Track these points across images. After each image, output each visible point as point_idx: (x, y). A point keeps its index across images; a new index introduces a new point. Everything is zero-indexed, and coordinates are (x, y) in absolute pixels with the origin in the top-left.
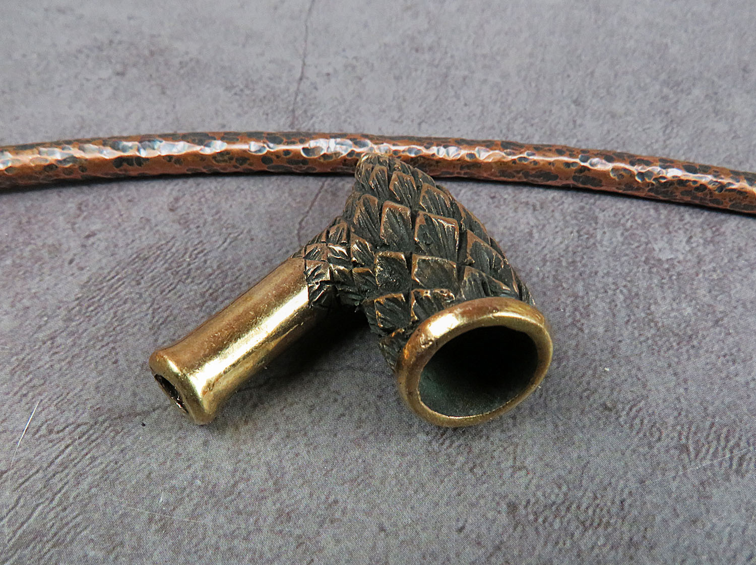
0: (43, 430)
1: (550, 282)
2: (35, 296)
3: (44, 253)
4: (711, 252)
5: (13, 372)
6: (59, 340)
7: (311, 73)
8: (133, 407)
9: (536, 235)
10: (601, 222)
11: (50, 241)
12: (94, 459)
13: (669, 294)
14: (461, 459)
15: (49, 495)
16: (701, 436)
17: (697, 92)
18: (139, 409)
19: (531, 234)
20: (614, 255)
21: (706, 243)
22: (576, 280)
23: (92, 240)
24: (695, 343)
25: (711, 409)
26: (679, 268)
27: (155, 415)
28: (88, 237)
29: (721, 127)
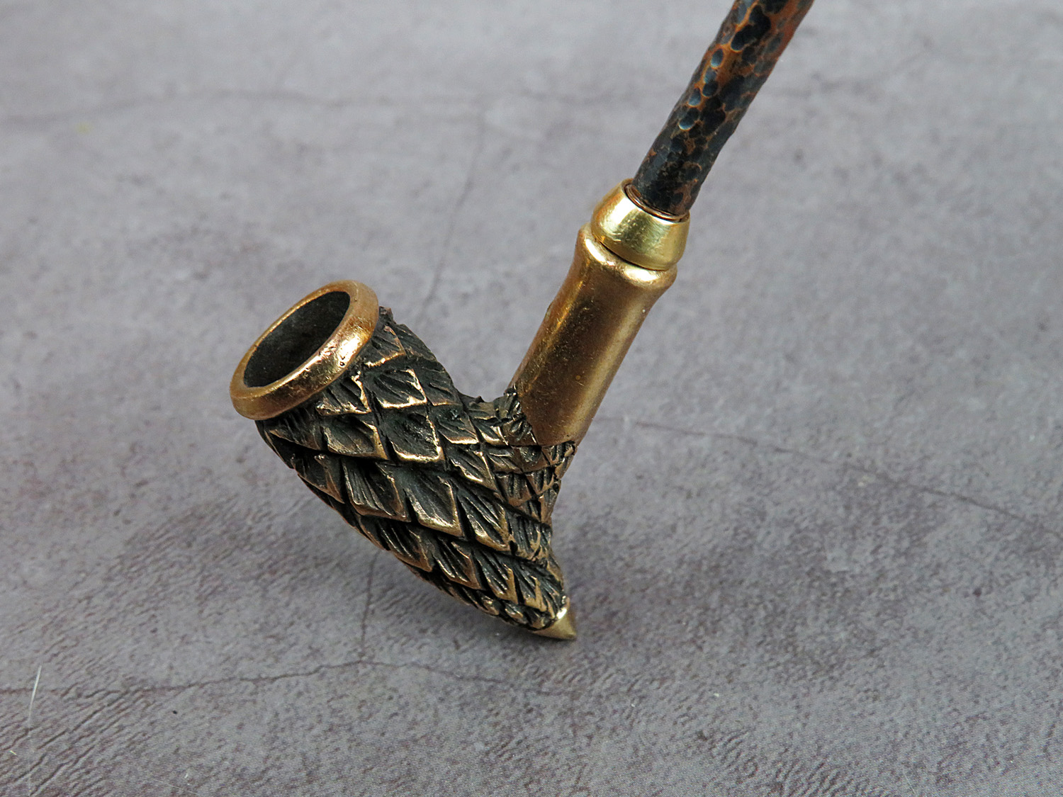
0: (72, 694)
1: (679, 589)
2: (74, 548)
3: (88, 499)
4: (900, 567)
5: (45, 630)
6: (95, 601)
7: (444, 294)
8: (167, 681)
9: (680, 530)
10: (768, 519)
11: (95, 487)
12: (121, 728)
13: (825, 614)
14: (518, 773)
15: (73, 757)
16: (803, 777)
17: (962, 354)
18: (173, 683)
19: (674, 528)
20: (772, 563)
21: (899, 554)
22: (713, 588)
23: (143, 489)
24: (836, 674)
25: (826, 748)
26: (850, 584)
27: (191, 691)
28: (139, 485)
29: (976, 404)
